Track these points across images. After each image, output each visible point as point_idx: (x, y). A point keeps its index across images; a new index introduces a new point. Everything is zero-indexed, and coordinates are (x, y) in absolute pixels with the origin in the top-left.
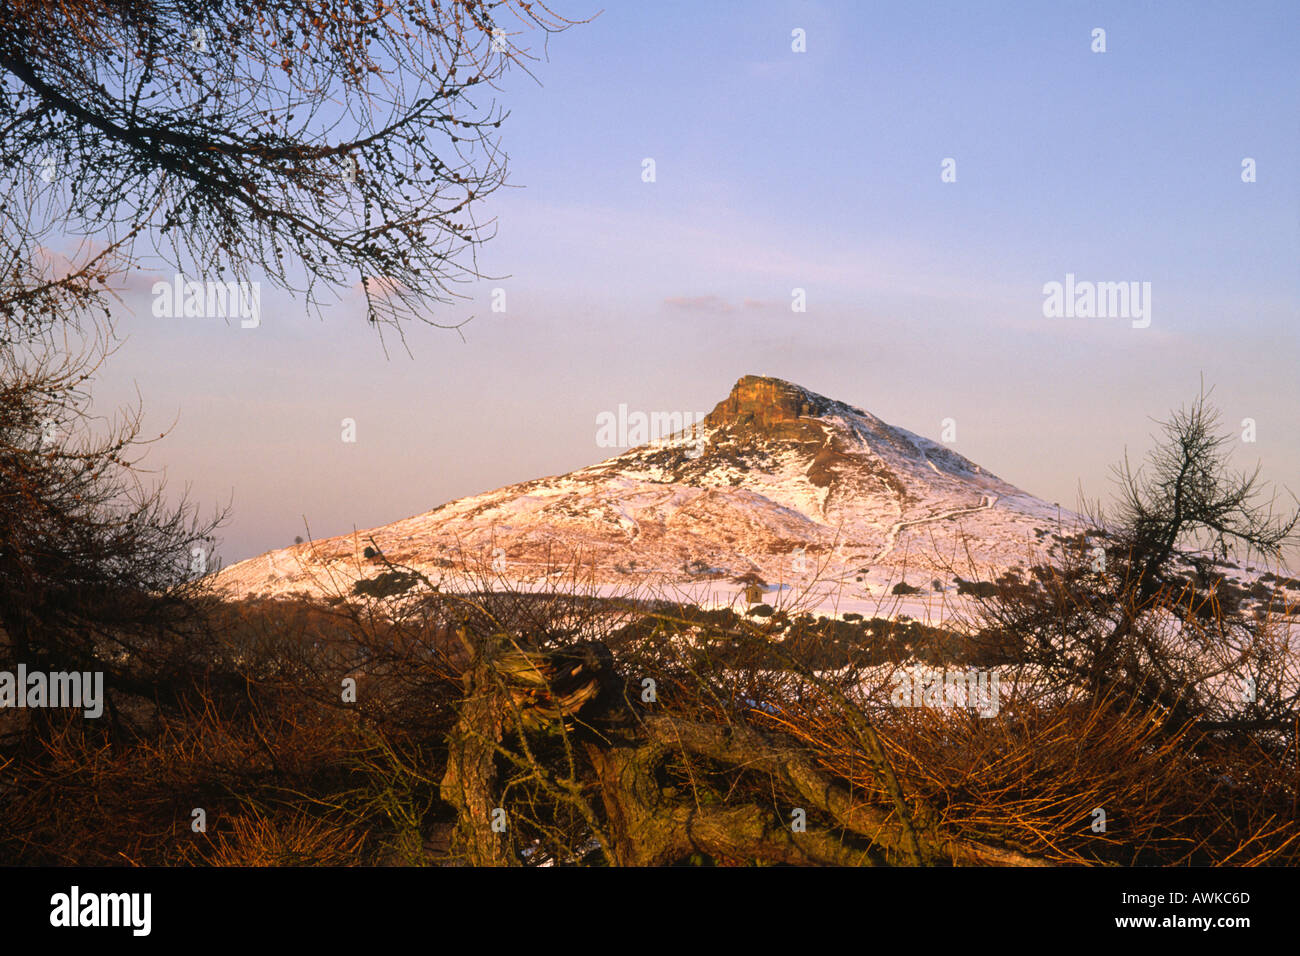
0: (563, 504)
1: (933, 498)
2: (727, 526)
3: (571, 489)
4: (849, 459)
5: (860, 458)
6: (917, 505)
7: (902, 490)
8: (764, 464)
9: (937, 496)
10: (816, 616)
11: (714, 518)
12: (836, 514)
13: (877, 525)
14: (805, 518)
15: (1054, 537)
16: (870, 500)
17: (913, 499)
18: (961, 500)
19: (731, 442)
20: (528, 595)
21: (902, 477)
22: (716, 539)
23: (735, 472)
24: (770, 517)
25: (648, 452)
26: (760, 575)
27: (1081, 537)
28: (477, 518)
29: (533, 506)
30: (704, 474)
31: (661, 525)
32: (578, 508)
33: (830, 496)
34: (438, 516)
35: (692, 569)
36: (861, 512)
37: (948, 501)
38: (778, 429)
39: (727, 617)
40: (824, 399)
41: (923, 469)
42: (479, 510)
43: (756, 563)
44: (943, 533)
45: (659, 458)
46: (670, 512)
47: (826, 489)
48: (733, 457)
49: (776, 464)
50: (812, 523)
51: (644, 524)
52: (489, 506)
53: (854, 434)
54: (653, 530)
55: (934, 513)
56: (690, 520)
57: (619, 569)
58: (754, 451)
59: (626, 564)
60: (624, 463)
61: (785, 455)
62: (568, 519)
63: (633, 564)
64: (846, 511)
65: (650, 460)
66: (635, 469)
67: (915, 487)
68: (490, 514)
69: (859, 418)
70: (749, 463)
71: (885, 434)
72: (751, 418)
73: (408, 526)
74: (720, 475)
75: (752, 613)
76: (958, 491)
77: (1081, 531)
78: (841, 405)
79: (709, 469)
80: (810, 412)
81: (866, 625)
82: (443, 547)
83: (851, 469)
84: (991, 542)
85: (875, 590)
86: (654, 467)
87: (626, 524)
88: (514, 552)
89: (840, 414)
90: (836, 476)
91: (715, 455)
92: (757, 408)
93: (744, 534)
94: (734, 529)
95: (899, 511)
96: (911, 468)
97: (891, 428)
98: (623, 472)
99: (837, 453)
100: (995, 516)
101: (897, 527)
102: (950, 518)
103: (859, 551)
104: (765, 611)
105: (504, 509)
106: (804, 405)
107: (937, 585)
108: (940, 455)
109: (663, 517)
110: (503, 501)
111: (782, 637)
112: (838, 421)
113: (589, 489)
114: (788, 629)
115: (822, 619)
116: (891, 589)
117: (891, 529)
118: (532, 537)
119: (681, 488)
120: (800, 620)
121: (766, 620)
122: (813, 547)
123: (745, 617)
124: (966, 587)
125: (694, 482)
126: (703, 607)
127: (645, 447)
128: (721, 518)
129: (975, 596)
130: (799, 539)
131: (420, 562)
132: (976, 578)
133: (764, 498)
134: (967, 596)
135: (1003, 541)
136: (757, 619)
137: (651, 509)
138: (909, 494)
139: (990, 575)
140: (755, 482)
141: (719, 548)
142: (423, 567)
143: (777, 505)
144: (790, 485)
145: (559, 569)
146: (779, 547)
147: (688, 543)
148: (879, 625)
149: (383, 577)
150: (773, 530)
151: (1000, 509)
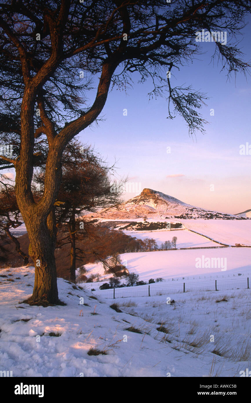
1: (171, 204)
2: (142, 210)
4: (159, 200)
5: (161, 199)
7: (167, 204)
8: (148, 201)
10: (153, 222)
11: (140, 209)
12: (158, 208)
13: (164, 209)
16: (163, 205)
17: (169, 205)
18: (175, 205)
20: (114, 222)
21: (167, 202)
25: (131, 200)
26: (147, 217)
27: (192, 209)
31: (133, 210)
32: (121, 209)
33: (157, 205)
35: (137, 217)
36: (161, 207)
38: (149, 196)
39: (141, 223)
40: (156, 191)
41: (170, 201)
43: (147, 215)
44: (173, 209)
45: (133, 201)
46: (134, 208)
48: (143, 200)
49: (149, 201)
50: (154, 209)
51: (131, 210)
53: (160, 196)
54: (132, 211)
55: (172, 207)
56: (137, 209)
57: (127, 217)
58: (146, 199)
59: (128, 217)
60: (128, 202)
61: (151, 199)
63: (129, 216)
64: (159, 207)
65: (132, 201)
66: (130, 203)
67: (169, 203)
69: (161, 194)
70: (146, 201)
72: (146, 194)
74: (141, 203)
75: (144, 222)
76: (175, 203)
77: (192, 208)
78: (158, 192)
79: (140, 202)
80: (154, 193)
81: (160, 223)
83: (160, 201)
84: (179, 210)
85: (163, 218)
86: (132, 202)
87: (128, 211)
88: (112, 215)
90: (158, 202)
92: (146, 193)
93: (145, 211)
95: (167, 207)
96: (168, 200)
97: (166, 195)
99: (158, 199)
100: (180, 207)
101: (166, 209)
102: (174, 207)
103: (161, 213)
104: (146, 222)
106: (153, 192)
107: (171, 217)
108: (173, 198)
109: (133, 209)
111: (148, 226)
112: (158, 194)
114: (149, 225)
115: (154, 223)
116: (165, 218)
118: (115, 213)
119: (136, 205)
120: (151, 223)
121: (146, 223)
122: (154, 213)
123: (143, 223)
124: (176, 217)
125: (138, 204)
126: (138, 222)
127: (131, 199)
128: (141, 209)
129: (177, 218)
130: (152, 211)
131: (99, 217)
132: (177, 216)
133: (147, 206)
134: (176, 218)
135: (181, 210)
136: (145, 223)
137: (132, 208)
138: (168, 204)
139: (179, 215)
140: (146, 204)
141: (141, 213)
142: (99, 218)
143: (149, 207)
144: (151, 204)
145: (118, 218)
146: (150, 213)
147: (137, 213)
148: (162, 223)
149: (94, 220)
150: (149, 210)
151: (181, 206)
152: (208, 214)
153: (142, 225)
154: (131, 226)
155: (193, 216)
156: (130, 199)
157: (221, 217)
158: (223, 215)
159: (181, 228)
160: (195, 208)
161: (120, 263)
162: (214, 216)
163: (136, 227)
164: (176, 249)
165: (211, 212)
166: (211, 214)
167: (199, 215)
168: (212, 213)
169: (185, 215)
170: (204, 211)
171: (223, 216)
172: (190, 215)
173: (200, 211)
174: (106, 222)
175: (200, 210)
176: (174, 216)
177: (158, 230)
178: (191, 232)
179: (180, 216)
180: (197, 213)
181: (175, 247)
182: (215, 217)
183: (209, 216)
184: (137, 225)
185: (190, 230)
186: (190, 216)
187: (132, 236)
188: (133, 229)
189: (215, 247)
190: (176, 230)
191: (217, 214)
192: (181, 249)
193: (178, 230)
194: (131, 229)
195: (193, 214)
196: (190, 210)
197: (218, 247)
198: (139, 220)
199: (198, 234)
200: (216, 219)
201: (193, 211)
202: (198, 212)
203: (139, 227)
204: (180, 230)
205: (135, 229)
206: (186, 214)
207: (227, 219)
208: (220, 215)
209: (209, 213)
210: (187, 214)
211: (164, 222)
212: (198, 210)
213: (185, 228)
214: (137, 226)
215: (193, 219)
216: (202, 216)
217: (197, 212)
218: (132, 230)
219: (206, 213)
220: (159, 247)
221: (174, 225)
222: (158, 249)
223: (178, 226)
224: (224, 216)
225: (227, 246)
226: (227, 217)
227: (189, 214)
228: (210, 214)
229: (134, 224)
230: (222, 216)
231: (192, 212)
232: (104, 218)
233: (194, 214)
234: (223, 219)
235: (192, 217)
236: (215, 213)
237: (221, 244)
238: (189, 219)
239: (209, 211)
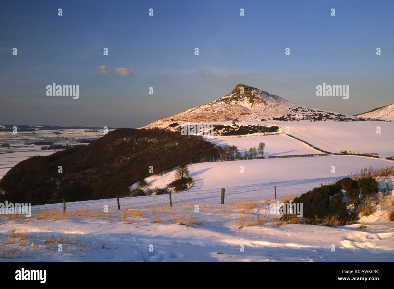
0: (206, 109)
1: (270, 104)
2: (233, 111)
3: (207, 106)
4: (256, 98)
5: (258, 98)
6: (268, 105)
7: (265, 103)
8: (241, 100)
10: (244, 126)
11: (231, 110)
12: (253, 108)
13: (260, 109)
14: (248, 109)
15: (292, 109)
16: (259, 105)
17: (267, 104)
18: (276, 104)
19: (236, 96)
21: (265, 100)
22: (232, 113)
23: (236, 101)
24: (241, 109)
25: (222, 99)
26: (238, 119)
27: (297, 109)
28: (191, 112)
29: (200, 110)
30: (231, 102)
31: (222, 112)
32: (208, 110)
33: (252, 105)
34: (185, 113)
35: (226, 119)
36: (258, 107)
37: (273, 104)
39: (229, 127)
40: (252, 88)
41: (269, 99)
42: (191, 111)
43: (238, 117)
44: (272, 110)
45: (223, 100)
46: (224, 109)
47: (252, 103)
48: (236, 99)
49: (243, 99)
50: (249, 110)
51: (219, 112)
52: (193, 110)
53: (257, 93)
54: (220, 113)
55: (271, 106)
56: (227, 110)
57: (213, 120)
58: (240, 97)
59: (215, 119)
60: (217, 101)
61: (245, 98)
62: (206, 112)
63: (216, 119)
64: (255, 107)
66: (219, 102)
67: (268, 102)
68: (193, 112)
69: (258, 90)
70: (239, 100)
71: (263, 92)
73: (179, 114)
74: (233, 102)
75: (233, 126)
76: (275, 102)
77: (297, 108)
78: (255, 88)
80: (249, 90)
81: (252, 127)
82: (184, 118)
83: (256, 100)
84: (280, 111)
85: (258, 120)
86: (222, 102)
87: (216, 112)
88: (196, 118)
89: (255, 90)
90: (253, 101)
91: (233, 99)
93: (236, 112)
94: (235, 111)
95: (264, 106)
96: (267, 98)
97: (265, 92)
98: (217, 103)
99: (254, 97)
100: (282, 106)
101: (264, 109)
102: (274, 107)
103: (256, 114)
104: (235, 125)
105: (195, 111)
107: (269, 119)
108: (273, 96)
110: (195, 109)
111: (237, 130)
112: (254, 91)
113: (211, 106)
114: (239, 128)
115: (245, 126)
116: (261, 120)
117: (263, 109)
118: (199, 115)
119: (227, 105)
120: (240, 127)
121: (235, 127)
122: (248, 114)
123: (232, 127)
124: (274, 119)
125: (229, 104)
126: (225, 125)
127: (221, 98)
128: (232, 110)
129: (275, 120)
130: (246, 112)
131: (180, 121)
132: (276, 117)
133: (241, 106)
134: (274, 120)
135: (283, 109)
136: (234, 127)
137: (221, 109)
138: (266, 103)
139: (279, 117)
140: (239, 103)
141: (232, 115)
142: (181, 122)
143: (243, 107)
144: (246, 103)
145: (204, 120)
146: (242, 114)
147: (226, 114)
148: (254, 127)
149: (174, 123)
150: (242, 111)
151: (283, 105)
152: (316, 115)
153: (230, 129)
154: (217, 130)
155: (297, 117)
156: (220, 98)
157: (332, 119)
158: (336, 115)
159: (278, 132)
160: (301, 108)
161: (187, 175)
162: (324, 117)
163: (222, 132)
164: (263, 158)
165: (321, 111)
166: (320, 114)
167: (304, 116)
168: (322, 113)
169: (287, 116)
170: (312, 111)
171: (336, 116)
172: (294, 115)
173: (307, 111)
175: (307, 109)
176: (273, 118)
177: (248, 135)
178: (289, 137)
179: (281, 117)
180: (302, 114)
181: (263, 155)
182: (325, 118)
183: (316, 117)
184: (224, 129)
185: (288, 135)
186: (293, 117)
187: (211, 143)
188: (219, 134)
189: (312, 155)
190: (270, 134)
191: (329, 115)
192: (269, 157)
193: (273, 134)
194: (216, 134)
195: (297, 115)
196: (293, 110)
197: (316, 155)
198: (226, 124)
199: (297, 140)
200: (325, 120)
201: (298, 111)
202: (304, 112)
203: (226, 131)
204: (276, 134)
205: (220, 133)
206: (288, 115)
207: (339, 121)
208: (331, 116)
209: (318, 113)
210: (289, 115)
211: (256, 125)
212: (304, 110)
213: (282, 132)
214: (224, 131)
215: (296, 121)
216: (308, 118)
217: (303, 112)
218: (217, 135)
219: (314, 113)
220: (243, 155)
221: (269, 128)
222: (240, 157)
223: (274, 129)
224: (337, 117)
225: (328, 153)
226: (341, 118)
227: (292, 115)
228: (319, 114)
229: (220, 127)
230: (334, 117)
231: (297, 112)
232: (186, 121)
233: (298, 115)
234: (335, 121)
235: (295, 118)
236: (326, 114)
237: (322, 151)
238: (291, 121)
239: (319, 111)
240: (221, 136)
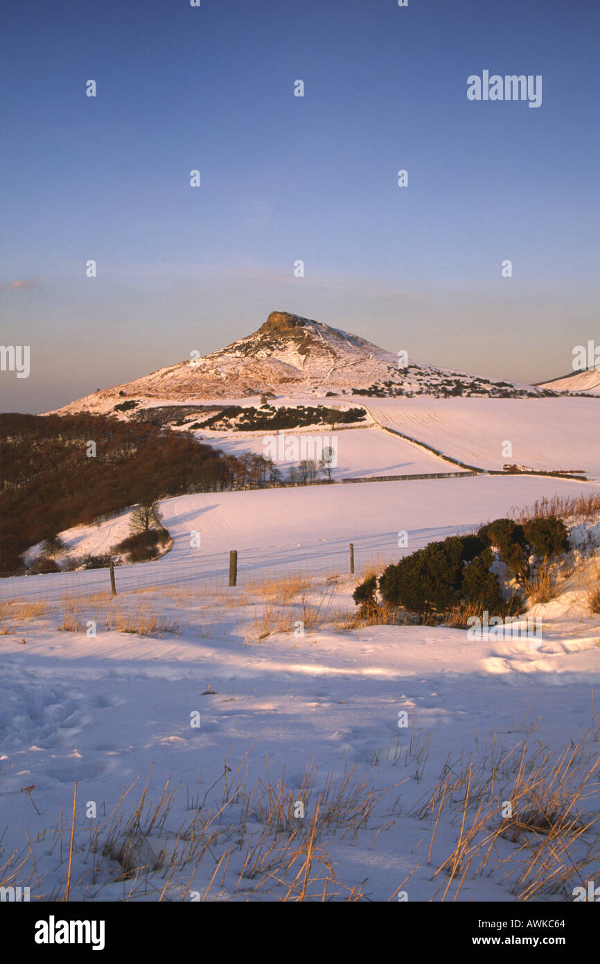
0: (199, 369)
1: (347, 357)
2: (263, 373)
3: (204, 362)
4: (314, 343)
5: (319, 342)
6: (341, 360)
7: (335, 354)
8: (280, 347)
9: (349, 355)
10: (286, 408)
11: (258, 371)
12: (308, 366)
13: (324, 369)
14: (296, 368)
15: (395, 369)
16: (322, 359)
17: (339, 358)
18: (359, 357)
19: (268, 339)
20: (179, 406)
21: (335, 349)
22: (259, 379)
23: (269, 351)
24: (280, 368)
25: (236, 345)
26: (273, 393)
27: (406, 369)
28: (165, 377)
29: (187, 370)
30: (256, 353)
31: (238, 375)
32: (203, 370)
33: (306, 359)
34: (151, 377)
35: (248, 392)
36: (318, 364)
37: (353, 357)
38: (286, 333)
39: (252, 410)
40: (305, 319)
41: (345, 345)
42: (166, 373)
43: (274, 388)
44: (350, 371)
45: (239, 348)
46: (241, 369)
47: (304, 356)
48: (268, 345)
49: (285, 347)
50: (298, 370)
51: (231, 375)
52: (170, 371)
53: (317, 333)
54: (234, 377)
55: (347, 363)
56: (249, 372)
57: (218, 393)
58: (277, 342)
59: (221, 392)
60: (226, 351)
61: (289, 343)
62: (200, 375)
63: (223, 391)
64: (312, 364)
65: (236, 349)
66: (230, 352)
67: (340, 353)
68: (170, 375)
69: (320, 326)
70: (275, 347)
71: (330, 331)
72: (276, 329)
73: (138, 381)
74: (263, 353)
75: (261, 408)
76: (358, 353)
77: (407, 366)
78: (312, 321)
79: (259, 350)
80: (299, 325)
81: (305, 410)
82: (150, 389)
83: (315, 347)
84: (369, 373)
85: (319, 395)
86: (237, 351)
87: (223, 375)
88: (178, 389)
89: (312, 326)
90: (308, 350)
91: (262, 345)
92: (278, 325)
93: (270, 376)
94: (266, 374)
95: (333, 363)
96: (340, 345)
97: (334, 329)
98: (225, 354)
99: (309, 341)
100: (372, 362)
101: (332, 369)
102: (354, 364)
103: (315, 380)
104: (267, 407)
105: (176, 372)
106: (295, 322)
107: (344, 392)
108: (354, 340)
109: (238, 371)
110: (176, 369)
111: (272, 417)
112: (310, 328)
113: (211, 361)
114: (275, 413)
115: (289, 409)
116: (325, 394)
117: (329, 371)
118: (185, 383)
119: (247, 359)
120: (280, 410)
121: (267, 411)
122: (297, 380)
123: (259, 410)
124: (356, 392)
125: (253, 357)
126: (244, 407)
127: (235, 343)
128: (261, 370)
129: (358, 395)
130: (291, 377)
131: (141, 396)
132: (360, 387)
133: (280, 361)
134: (355, 395)
135: (373, 372)
136: (264, 410)
137: (234, 368)
138: (338, 356)
139: (366, 387)
140: (277, 355)
141: (260, 383)
142: (142, 398)
143: (285, 364)
144: (290, 355)
145: (195, 395)
146: (284, 380)
147: (247, 381)
148: (311, 410)
149: (126, 402)
150: (282, 374)
151: (375, 360)
152: (449, 383)
153: (255, 415)
154: (225, 418)
155: (406, 387)
156: (232, 343)
157: (484, 392)
158: (492, 384)
159: (363, 423)
160: (415, 367)
161: (158, 522)
162: (466, 387)
163: (238, 422)
164: (330, 482)
165: (460, 375)
166: (457, 382)
167: (423, 386)
168: (462, 379)
169: (383, 386)
170: (439, 374)
171: (493, 386)
172: (399, 384)
173: (428, 375)
174: (159, 407)
175: (428, 370)
176: (353, 389)
177: (297, 429)
178: (389, 433)
179: (370, 388)
180: (418, 380)
181: (330, 476)
182: (469, 390)
183: (450, 388)
184: (242, 415)
185: (386, 428)
186: (398, 387)
187: (214, 448)
188: (229, 426)
189: (440, 476)
190: (347, 428)
191: (477, 383)
192: (345, 481)
193: (354, 428)
194: (223, 427)
195: (405, 384)
196: (398, 373)
197: (449, 474)
198: (246, 403)
199: (406, 440)
200: (469, 396)
201: (408, 375)
202: (422, 377)
203: (246, 421)
204: (359, 427)
205: (234, 425)
206: (385, 383)
207: (500, 397)
208: (483, 385)
209: (453, 378)
210: (389, 384)
211: (316, 407)
212: (423, 371)
213: (372, 421)
214: (242, 419)
215: (405, 397)
216: (432, 389)
217: (419, 377)
218: (225, 430)
219: (444, 378)
220: (285, 476)
221: (343, 413)
222: (280, 481)
223: (355, 416)
224: (495, 388)
225: (476, 471)
226: (504, 391)
227: (395, 384)
228: (455, 381)
229: (233, 411)
230: (488, 388)
231: (406, 376)
232: (153, 396)
233: (410, 383)
234: (490, 397)
235: (403, 390)
236: (471, 381)
237: (463, 465)
238: (392, 398)
239: (454, 375)
240: (236, 431)
